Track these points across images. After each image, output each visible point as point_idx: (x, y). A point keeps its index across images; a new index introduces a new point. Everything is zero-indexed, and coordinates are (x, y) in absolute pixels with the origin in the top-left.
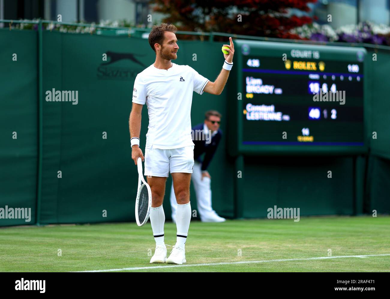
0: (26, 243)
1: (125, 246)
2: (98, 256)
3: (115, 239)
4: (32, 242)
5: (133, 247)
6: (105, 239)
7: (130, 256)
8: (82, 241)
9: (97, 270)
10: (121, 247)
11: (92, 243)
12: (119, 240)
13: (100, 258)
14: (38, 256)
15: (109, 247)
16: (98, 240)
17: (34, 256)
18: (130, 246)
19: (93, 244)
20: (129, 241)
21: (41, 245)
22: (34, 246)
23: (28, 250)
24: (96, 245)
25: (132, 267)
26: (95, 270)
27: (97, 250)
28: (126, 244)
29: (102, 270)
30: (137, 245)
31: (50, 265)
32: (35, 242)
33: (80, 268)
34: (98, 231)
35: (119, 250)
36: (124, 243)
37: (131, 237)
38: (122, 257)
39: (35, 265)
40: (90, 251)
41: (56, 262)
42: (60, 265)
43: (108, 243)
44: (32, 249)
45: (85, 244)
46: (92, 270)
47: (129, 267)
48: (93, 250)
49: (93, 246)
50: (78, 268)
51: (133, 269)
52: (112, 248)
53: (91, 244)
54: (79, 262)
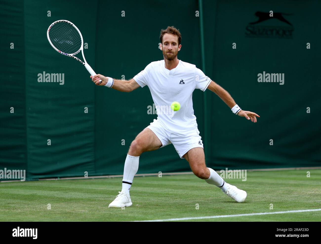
0: (197, 188)
1: (287, 190)
2: (263, 200)
3: (278, 184)
4: (202, 187)
5: (295, 191)
6: (268, 184)
7: (293, 200)
8: (248, 186)
9: (263, 212)
10: (284, 192)
11: (257, 187)
12: (282, 184)
13: (265, 201)
14: (208, 200)
15: (272, 191)
16: (262, 185)
17: (205, 200)
18: (292, 191)
19: (257, 189)
20: (292, 185)
21: (210, 190)
22: (204, 191)
23: (199, 194)
24: (261, 190)
25: (296, 210)
26: (262, 212)
27: (262, 194)
28: (289, 189)
29: (267, 212)
30: (299, 189)
31: (220, 208)
32: (204, 187)
33: (247, 211)
34: (261, 177)
35: (282, 194)
36: (286, 188)
37: (292, 182)
38: (285, 201)
39: (206, 208)
40: (256, 195)
41: (225, 205)
42: (229, 208)
43: (272, 188)
44: (202, 194)
45: (250, 189)
46: (259, 213)
47: (293, 210)
48: (258, 195)
49: (258, 191)
50: (246, 210)
51: (297, 212)
52: (276, 192)
53: (255, 189)
54: (247, 206)
